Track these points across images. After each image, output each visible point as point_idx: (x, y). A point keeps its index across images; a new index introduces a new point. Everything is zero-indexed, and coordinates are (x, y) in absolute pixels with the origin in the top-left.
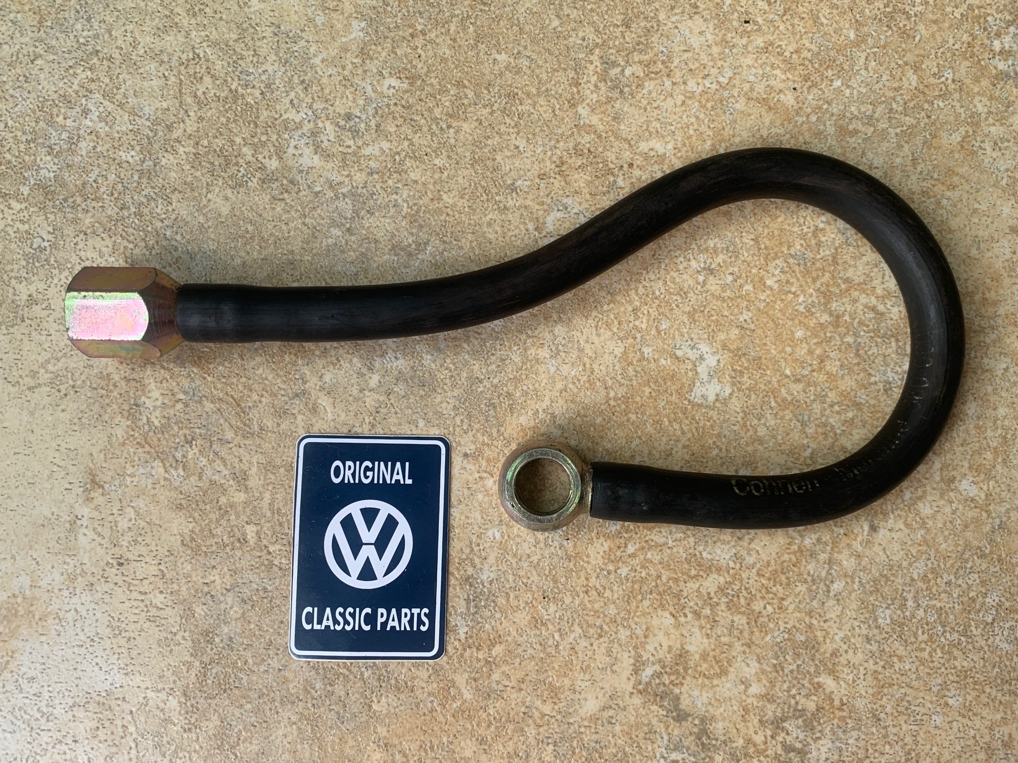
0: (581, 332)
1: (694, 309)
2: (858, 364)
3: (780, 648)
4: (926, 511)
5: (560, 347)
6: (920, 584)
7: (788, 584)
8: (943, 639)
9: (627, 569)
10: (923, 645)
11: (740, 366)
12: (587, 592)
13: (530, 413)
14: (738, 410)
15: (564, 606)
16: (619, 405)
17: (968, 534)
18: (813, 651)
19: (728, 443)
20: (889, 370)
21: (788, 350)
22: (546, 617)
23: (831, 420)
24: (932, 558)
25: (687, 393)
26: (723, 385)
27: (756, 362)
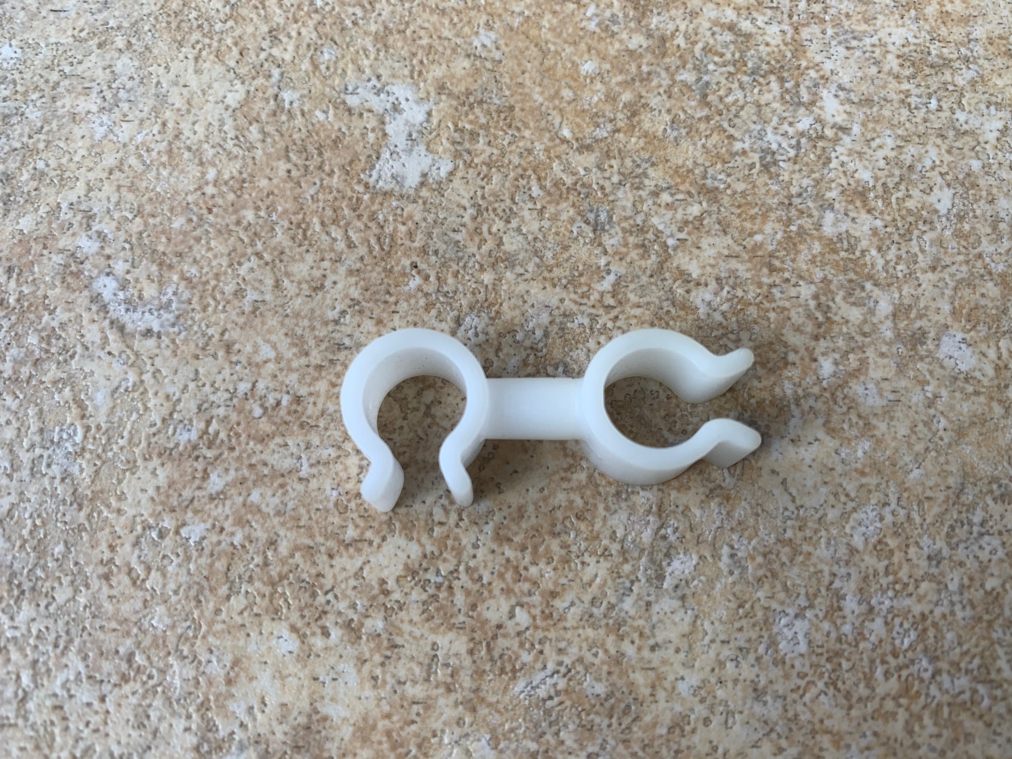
0: (167, 68)
1: (386, 28)
2: (708, 119)
3: (547, 713)
4: (870, 401)
5: (122, 94)
6: (870, 561)
7: (566, 561)
8: (933, 690)
9: (202, 525)
10: (889, 705)
11: (471, 122)
12: (107, 577)
13: (42, 211)
14: (465, 202)
15: (52, 609)
16: (222, 195)
17: (968, 449)
18: (627, 721)
19: (443, 265)
20: (769, 130)
21: (567, 94)
22: (9, 633)
23: (655, 220)
24: (893, 500)
25: (364, 171)
26: (436, 157)
27: (503, 116)
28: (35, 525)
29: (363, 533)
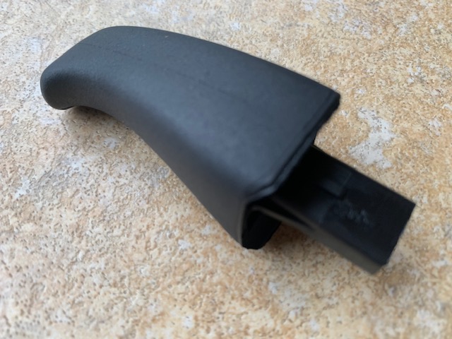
1: (392, 95)
9: (189, 244)
11: (409, 153)
12: (137, 237)
15: (109, 235)
22: (88, 233)
25: (349, 145)
26: (385, 158)
27: (426, 159)
28: (127, 197)
29: (253, 298)
